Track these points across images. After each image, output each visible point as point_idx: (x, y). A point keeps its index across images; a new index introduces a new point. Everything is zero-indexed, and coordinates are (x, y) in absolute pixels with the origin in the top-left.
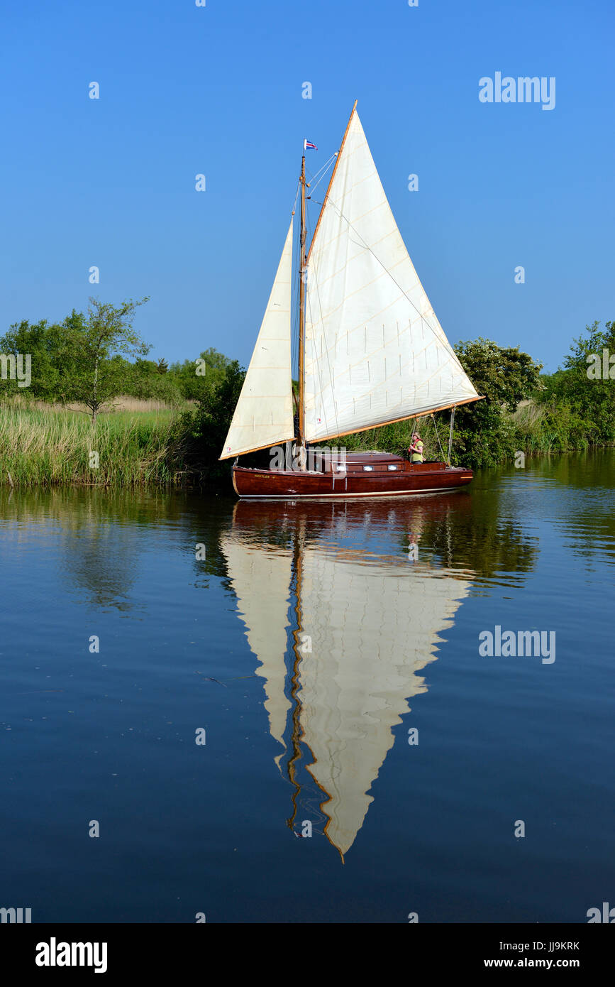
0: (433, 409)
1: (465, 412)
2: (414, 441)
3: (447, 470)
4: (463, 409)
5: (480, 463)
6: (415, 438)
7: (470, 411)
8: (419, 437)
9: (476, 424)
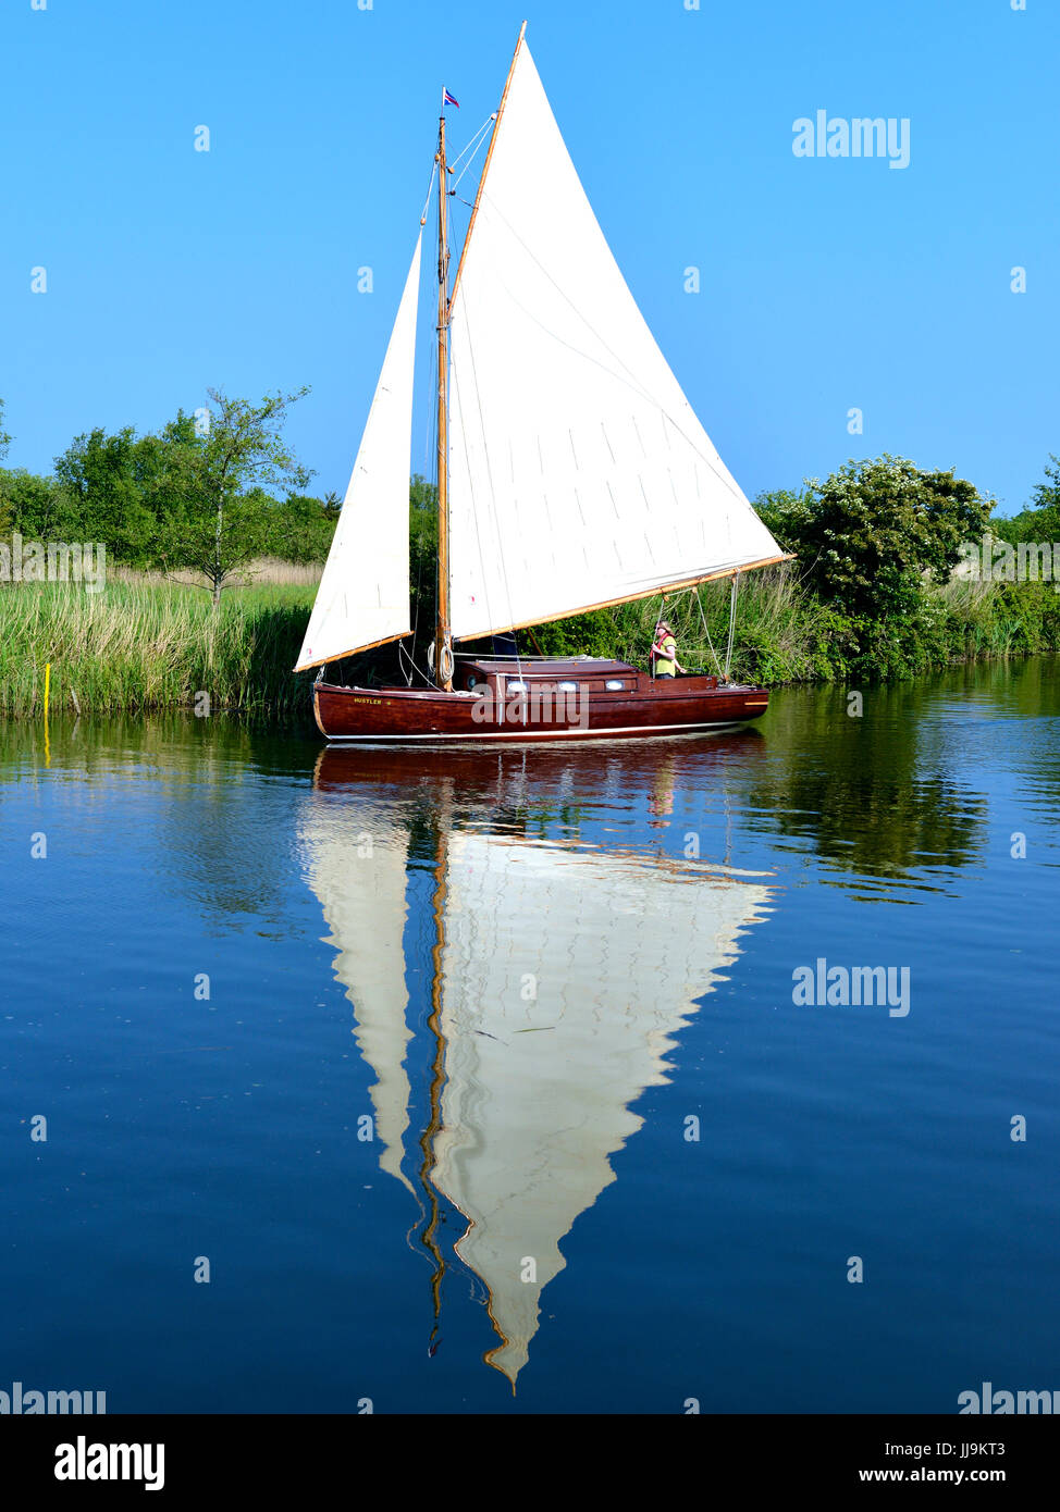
0: (696, 578)
2: (658, 637)
3: (719, 691)
6: (662, 632)
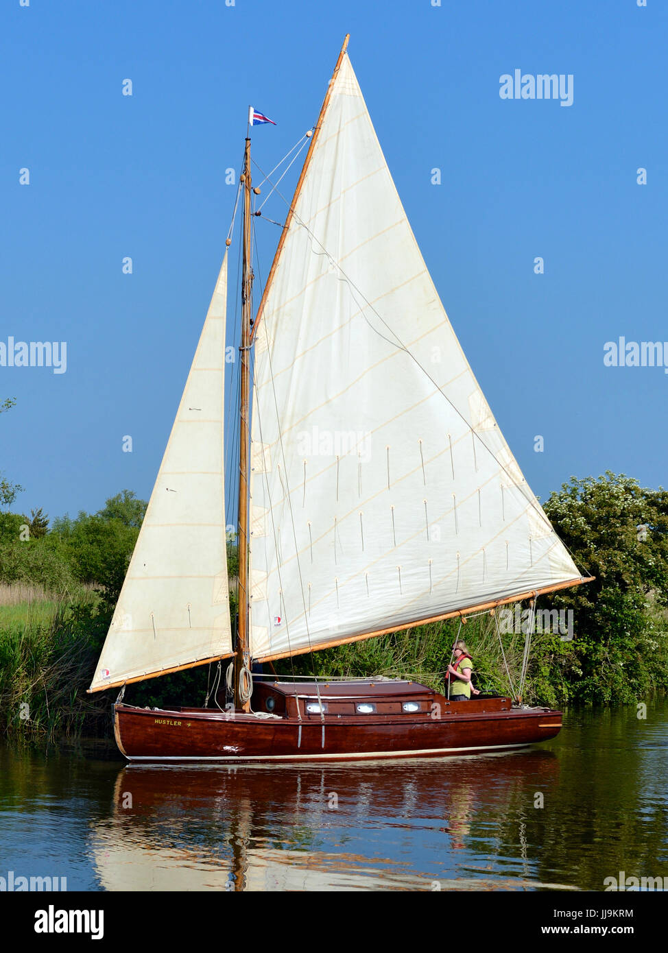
0: (495, 601)
1: (580, 605)
2: (456, 658)
3: (514, 712)
4: (577, 601)
5: (607, 697)
6: (459, 653)
7: (590, 604)
8: (465, 651)
9: (601, 628)
